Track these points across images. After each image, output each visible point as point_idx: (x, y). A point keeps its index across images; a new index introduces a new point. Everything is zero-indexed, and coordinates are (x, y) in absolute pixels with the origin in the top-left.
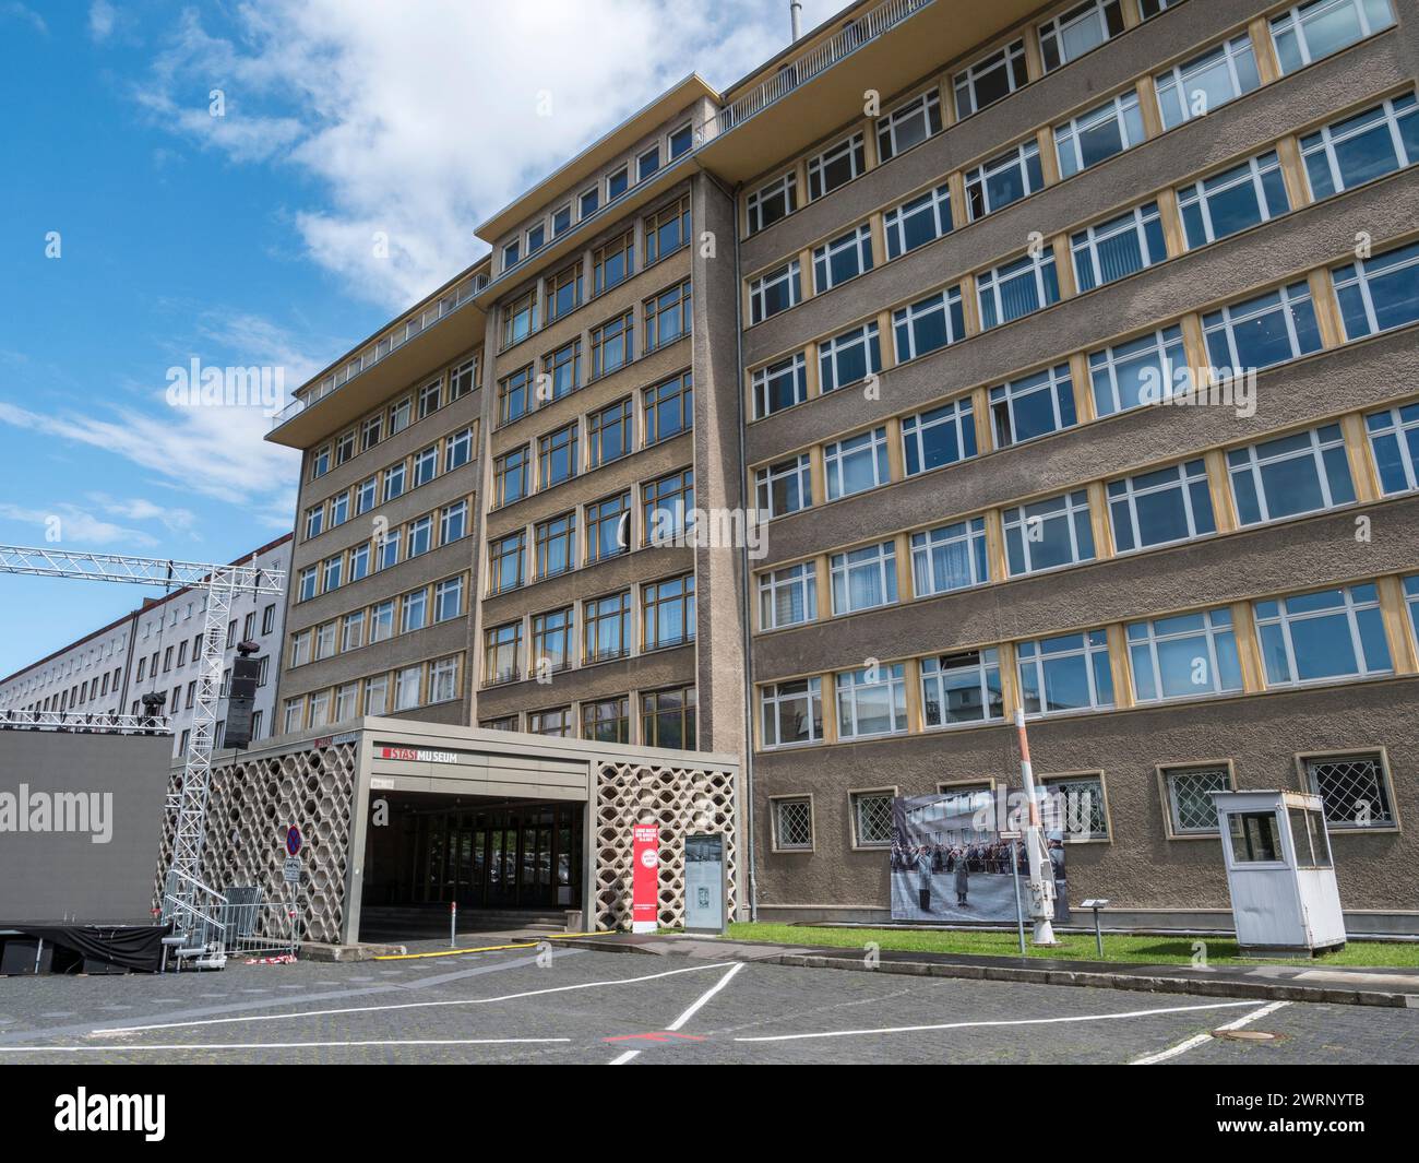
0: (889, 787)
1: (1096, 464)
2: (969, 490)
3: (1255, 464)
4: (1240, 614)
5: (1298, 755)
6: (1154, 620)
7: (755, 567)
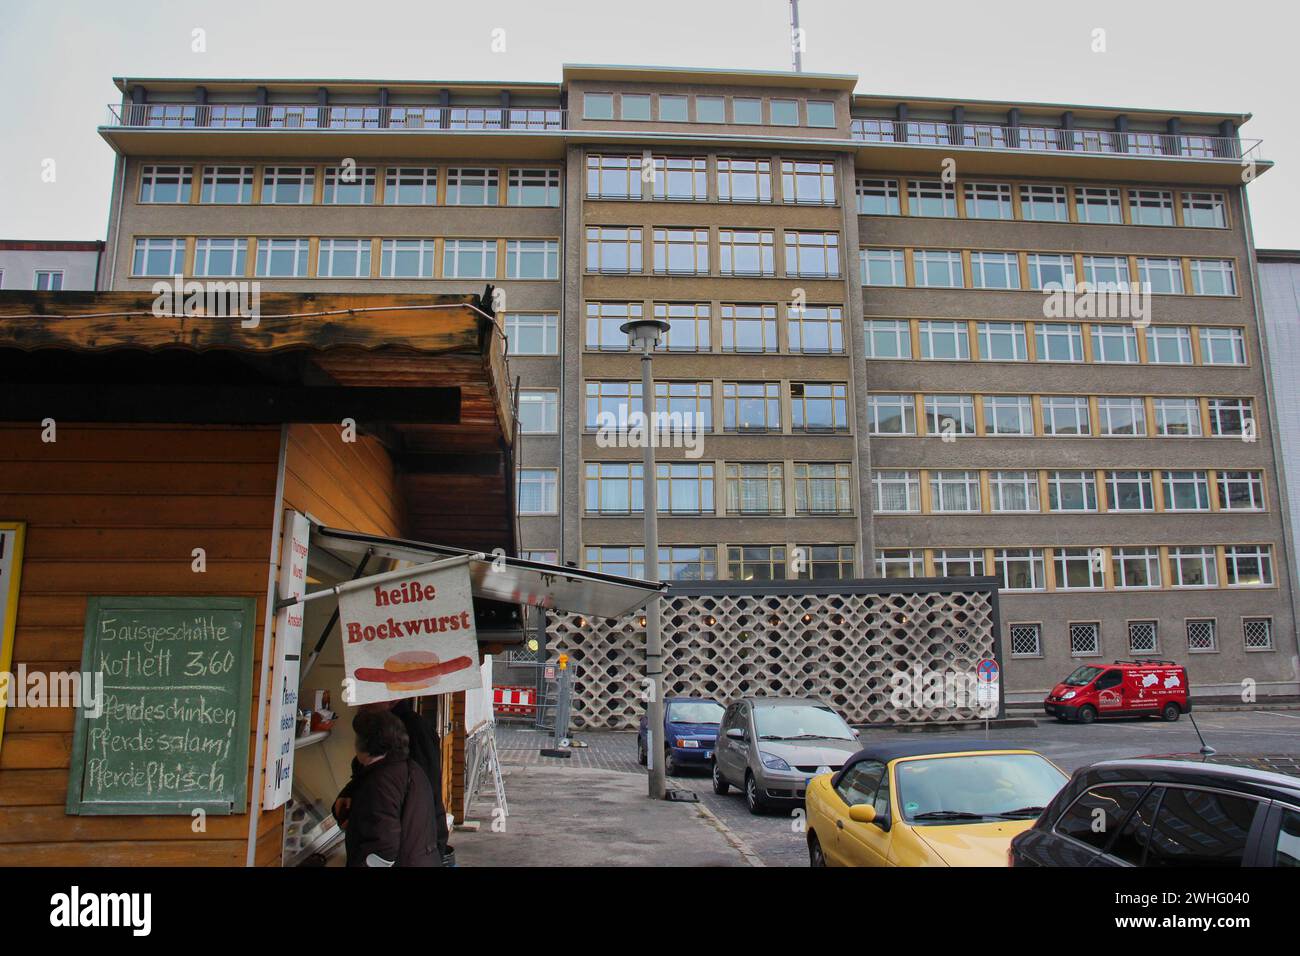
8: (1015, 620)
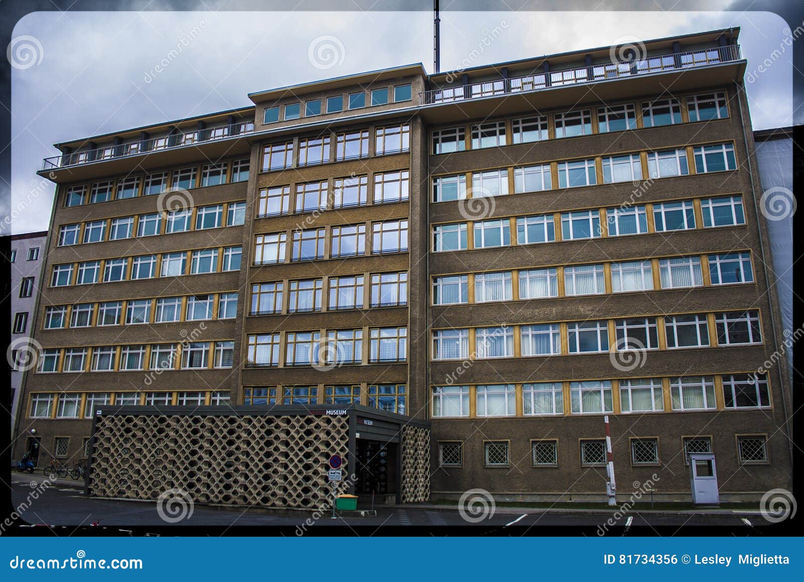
0: (506, 440)
1: (613, 312)
2: (554, 312)
3: (675, 324)
4: (666, 382)
5: (683, 437)
6: (631, 380)
7: (433, 327)
8: (537, 438)
